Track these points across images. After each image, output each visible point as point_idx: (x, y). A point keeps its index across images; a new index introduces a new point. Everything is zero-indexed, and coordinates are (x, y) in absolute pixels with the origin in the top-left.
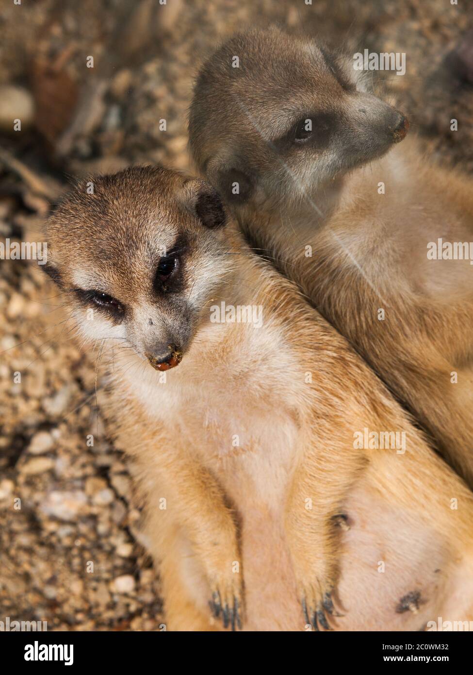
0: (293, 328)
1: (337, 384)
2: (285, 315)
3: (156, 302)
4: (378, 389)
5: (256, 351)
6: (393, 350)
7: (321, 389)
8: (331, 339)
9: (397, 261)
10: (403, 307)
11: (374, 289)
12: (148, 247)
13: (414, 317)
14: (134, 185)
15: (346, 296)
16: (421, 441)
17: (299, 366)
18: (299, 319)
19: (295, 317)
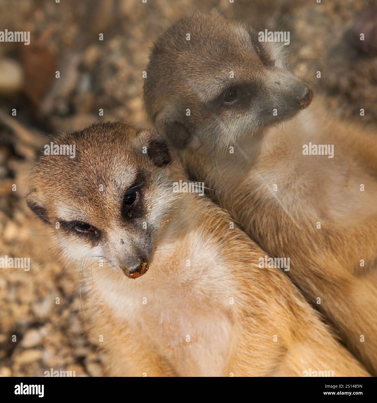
0: (227, 245)
1: (262, 289)
2: (220, 236)
3: (124, 226)
4: (294, 294)
5: (198, 263)
6: (305, 262)
7: (250, 294)
8: (256, 254)
9: (307, 194)
10: (313, 229)
11: (289, 216)
12: (115, 184)
13: (321, 238)
14: (98, 137)
15: (267, 222)
16: (328, 333)
17: (232, 276)
18: (231, 239)
19: (227, 238)
